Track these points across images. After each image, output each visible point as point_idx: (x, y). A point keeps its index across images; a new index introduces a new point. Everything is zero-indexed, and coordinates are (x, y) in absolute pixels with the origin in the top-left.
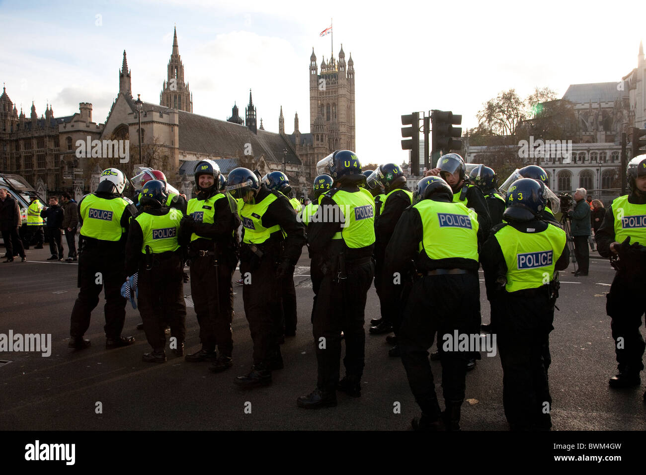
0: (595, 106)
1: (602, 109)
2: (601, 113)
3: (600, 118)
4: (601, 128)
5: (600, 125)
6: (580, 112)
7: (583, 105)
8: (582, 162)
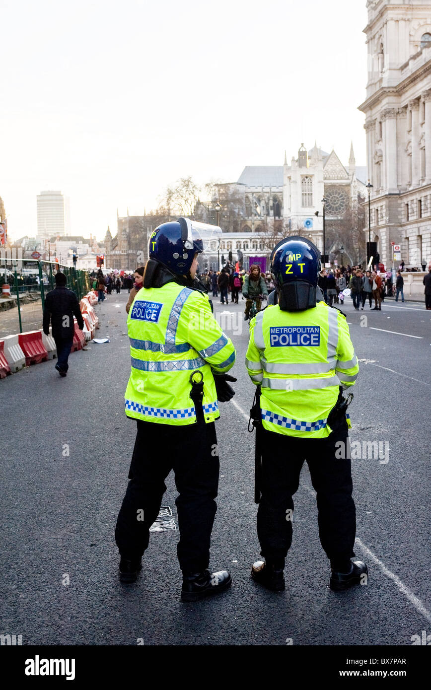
0: (267, 189)
1: (272, 193)
2: (271, 198)
3: (271, 203)
4: (272, 212)
5: (271, 209)
6: (254, 195)
7: (256, 188)
8: (255, 249)
